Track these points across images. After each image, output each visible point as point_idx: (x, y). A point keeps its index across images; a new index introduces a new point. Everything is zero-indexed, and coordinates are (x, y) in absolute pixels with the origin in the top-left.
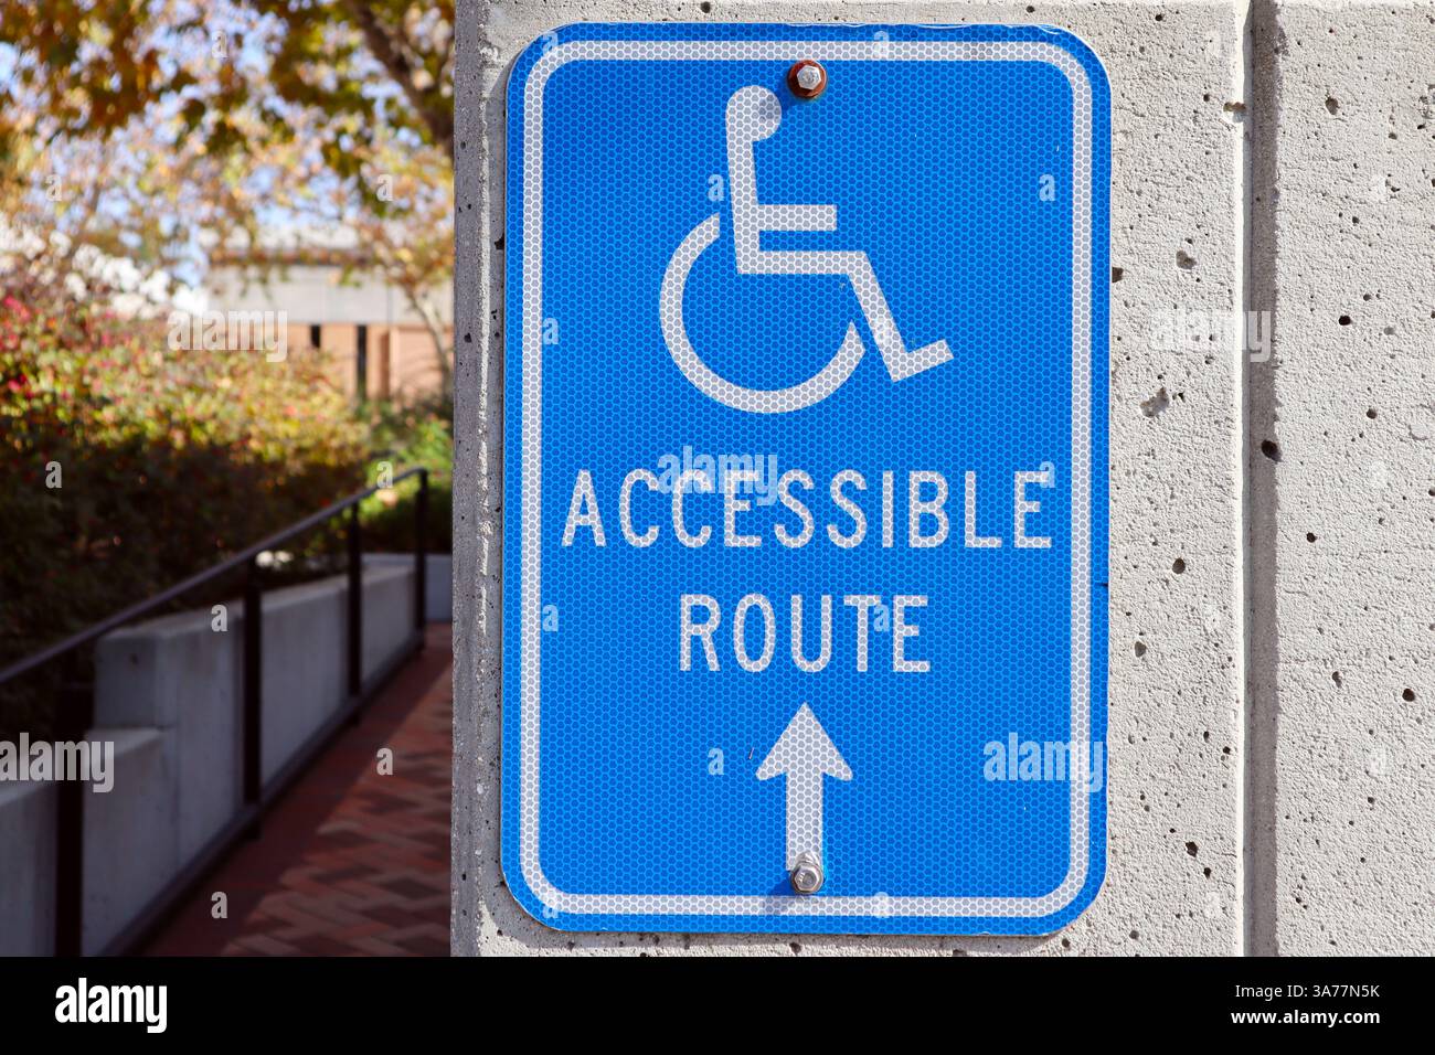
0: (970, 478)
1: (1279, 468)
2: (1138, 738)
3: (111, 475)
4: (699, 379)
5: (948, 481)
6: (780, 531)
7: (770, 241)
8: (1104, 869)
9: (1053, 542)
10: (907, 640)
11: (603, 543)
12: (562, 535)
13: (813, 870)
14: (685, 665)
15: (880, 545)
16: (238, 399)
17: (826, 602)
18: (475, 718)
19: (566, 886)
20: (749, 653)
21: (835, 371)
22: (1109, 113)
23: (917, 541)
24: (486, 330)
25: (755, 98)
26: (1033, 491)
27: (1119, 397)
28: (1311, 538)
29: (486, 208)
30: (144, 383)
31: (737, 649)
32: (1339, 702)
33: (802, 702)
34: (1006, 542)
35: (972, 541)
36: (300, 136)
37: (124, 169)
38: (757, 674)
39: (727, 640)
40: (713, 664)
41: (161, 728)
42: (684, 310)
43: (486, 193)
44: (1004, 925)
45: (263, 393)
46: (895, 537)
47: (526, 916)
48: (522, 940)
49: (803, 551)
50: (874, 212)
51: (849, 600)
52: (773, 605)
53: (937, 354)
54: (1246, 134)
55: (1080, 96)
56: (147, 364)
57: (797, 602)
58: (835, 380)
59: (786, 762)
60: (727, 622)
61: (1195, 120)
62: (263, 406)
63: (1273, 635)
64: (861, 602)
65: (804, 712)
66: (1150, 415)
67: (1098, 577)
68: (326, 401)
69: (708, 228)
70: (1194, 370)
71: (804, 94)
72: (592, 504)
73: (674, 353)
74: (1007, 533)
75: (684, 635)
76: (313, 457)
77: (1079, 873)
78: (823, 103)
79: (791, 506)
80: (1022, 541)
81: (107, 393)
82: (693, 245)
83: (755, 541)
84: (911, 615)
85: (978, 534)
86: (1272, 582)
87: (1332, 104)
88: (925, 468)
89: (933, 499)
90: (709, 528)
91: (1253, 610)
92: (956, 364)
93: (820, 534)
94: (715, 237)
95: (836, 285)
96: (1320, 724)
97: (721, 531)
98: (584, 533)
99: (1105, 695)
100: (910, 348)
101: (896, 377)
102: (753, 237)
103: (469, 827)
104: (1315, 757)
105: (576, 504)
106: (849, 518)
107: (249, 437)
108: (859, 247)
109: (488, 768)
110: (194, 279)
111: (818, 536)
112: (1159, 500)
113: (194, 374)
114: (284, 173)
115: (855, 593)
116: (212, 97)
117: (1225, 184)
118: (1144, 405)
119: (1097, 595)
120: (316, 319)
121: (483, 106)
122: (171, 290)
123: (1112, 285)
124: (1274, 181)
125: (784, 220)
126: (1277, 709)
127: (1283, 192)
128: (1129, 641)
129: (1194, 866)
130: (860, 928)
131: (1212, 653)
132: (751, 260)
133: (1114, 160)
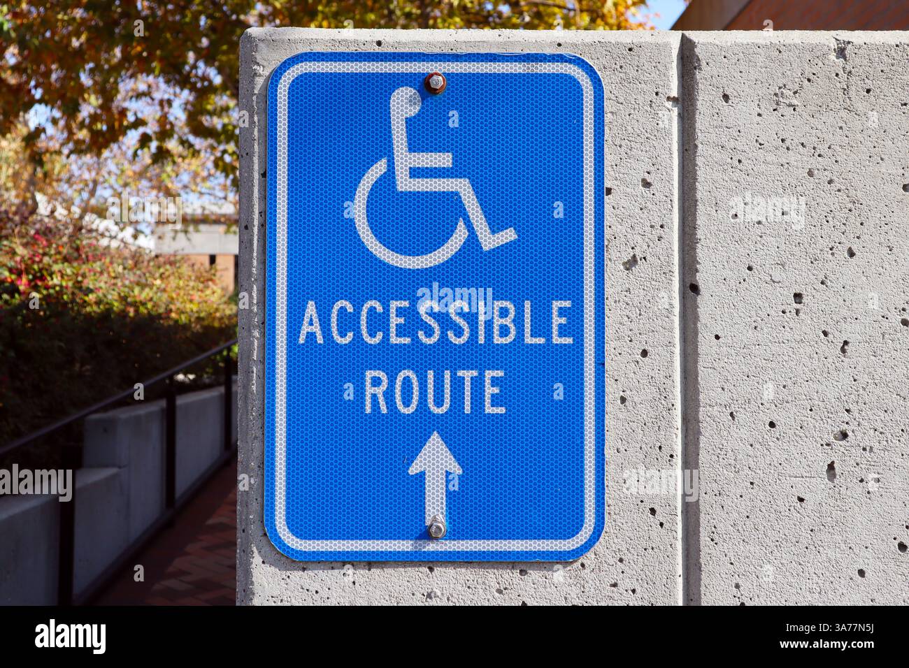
0: (527, 304)
1: (699, 298)
2: (622, 449)
3: (94, 331)
4: (376, 250)
5: (515, 306)
6: (421, 334)
7: (415, 173)
8: (603, 523)
9: (574, 340)
10: (493, 395)
11: (322, 342)
12: (299, 337)
13: (440, 525)
14: (368, 410)
15: (477, 342)
16: (164, 290)
17: (447, 374)
18: (249, 441)
19: (301, 535)
20: (404, 403)
21: (452, 245)
22: (603, 102)
23: (498, 340)
24: (256, 223)
25: (407, 94)
26: (562, 312)
27: (610, 259)
28: (717, 337)
29: (256, 155)
30: (113, 281)
31: (397, 401)
32: (734, 428)
33: (434, 431)
34: (548, 340)
35: (529, 340)
36: (202, 154)
37: (109, 173)
38: (408, 415)
39: (392, 396)
40: (384, 410)
41: (120, 467)
42: (367, 211)
43: (256, 146)
44: (548, 555)
45: (178, 288)
46: (485, 338)
47: (278, 553)
48: (276, 567)
49: (434, 346)
50: (473, 157)
51: (460, 373)
52: (417, 376)
53: (509, 235)
54: (679, 114)
55: (587, 92)
56: (114, 272)
57: (431, 374)
58: (452, 250)
59: (425, 464)
60: (392, 386)
61: (651, 106)
62: (178, 295)
63: (697, 392)
64: (467, 375)
65: (435, 436)
66: (627, 269)
67: (599, 360)
68: (214, 293)
69: (381, 166)
70: (651, 244)
71: (434, 91)
72: (315, 320)
73: (362, 235)
74: (548, 335)
75: (367, 393)
76: (206, 323)
77: (590, 526)
78: (444, 96)
79: (427, 321)
80: (556, 340)
81: (91, 286)
82: (372, 175)
83: (407, 340)
84: (495, 381)
85: (532, 336)
86: (696, 362)
87: (726, 97)
88: (502, 299)
89: (506, 316)
90: (381, 333)
91: (685, 378)
92: (519, 241)
93: (444, 336)
94: (384, 171)
95: (452, 197)
96: (723, 441)
97: (388, 335)
98: (311, 336)
99: (604, 426)
100: (493, 232)
101: (486, 248)
102: (406, 170)
103: (247, 502)
104: (721, 460)
105: (306, 320)
106: (460, 327)
107: (171, 311)
108: (465, 176)
109: (257, 469)
110: (147, 231)
111: (443, 337)
112: (633, 317)
113: (140, 277)
114: (195, 175)
115: (464, 369)
116: (155, 133)
117: (668, 141)
118: (624, 264)
119: (599, 370)
120: (213, 252)
121: (254, 98)
122: (135, 237)
123: (605, 197)
124: (695, 140)
125: (423, 161)
126: (699, 433)
127: (700, 146)
128: (617, 395)
129: (654, 521)
130: (467, 557)
131: (663, 402)
132: (404, 184)
133: (606, 128)
